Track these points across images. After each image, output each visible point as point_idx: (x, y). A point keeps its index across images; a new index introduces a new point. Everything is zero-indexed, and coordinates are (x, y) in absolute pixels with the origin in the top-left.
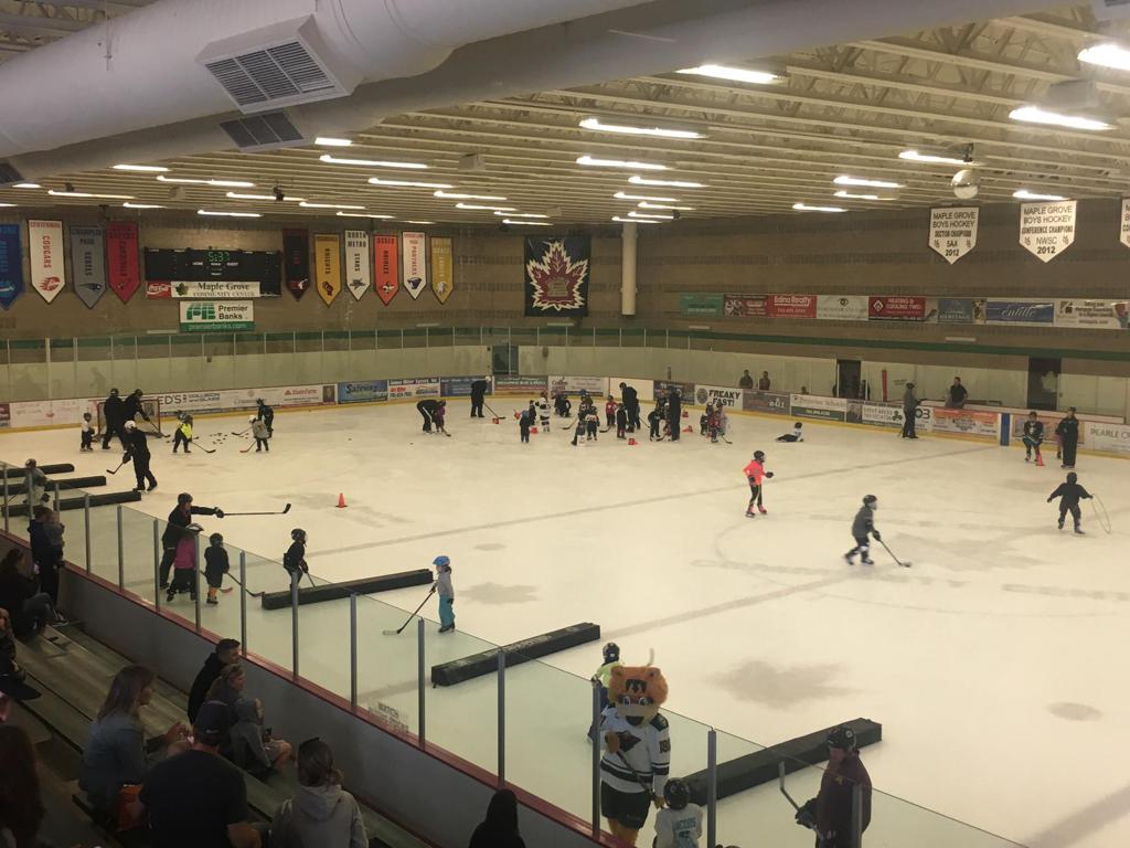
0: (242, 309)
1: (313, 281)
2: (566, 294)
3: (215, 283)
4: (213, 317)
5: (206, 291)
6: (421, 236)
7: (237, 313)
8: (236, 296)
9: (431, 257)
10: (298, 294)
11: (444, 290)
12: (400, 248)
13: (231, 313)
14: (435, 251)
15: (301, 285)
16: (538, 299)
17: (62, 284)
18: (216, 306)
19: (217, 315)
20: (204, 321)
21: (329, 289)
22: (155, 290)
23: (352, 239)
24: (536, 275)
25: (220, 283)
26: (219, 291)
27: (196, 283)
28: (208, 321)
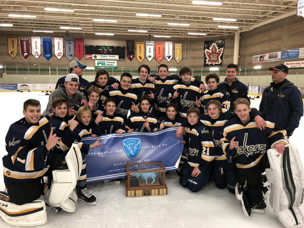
0: (114, 63)
1: (135, 55)
2: (216, 59)
3: (105, 55)
4: (105, 65)
5: (103, 57)
6: (171, 43)
7: (112, 64)
8: (111, 59)
9: (174, 49)
10: (131, 59)
11: (179, 59)
12: (164, 46)
13: (110, 64)
14: (176, 47)
15: (132, 57)
16: (207, 61)
17: (62, 54)
18: (106, 61)
19: (106, 64)
20: (102, 66)
21: (141, 58)
22: (88, 56)
23: (148, 44)
24: (207, 54)
25: (107, 55)
26: (106, 57)
27: (100, 55)
28: (103, 66)
